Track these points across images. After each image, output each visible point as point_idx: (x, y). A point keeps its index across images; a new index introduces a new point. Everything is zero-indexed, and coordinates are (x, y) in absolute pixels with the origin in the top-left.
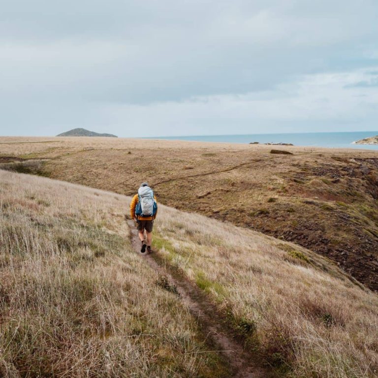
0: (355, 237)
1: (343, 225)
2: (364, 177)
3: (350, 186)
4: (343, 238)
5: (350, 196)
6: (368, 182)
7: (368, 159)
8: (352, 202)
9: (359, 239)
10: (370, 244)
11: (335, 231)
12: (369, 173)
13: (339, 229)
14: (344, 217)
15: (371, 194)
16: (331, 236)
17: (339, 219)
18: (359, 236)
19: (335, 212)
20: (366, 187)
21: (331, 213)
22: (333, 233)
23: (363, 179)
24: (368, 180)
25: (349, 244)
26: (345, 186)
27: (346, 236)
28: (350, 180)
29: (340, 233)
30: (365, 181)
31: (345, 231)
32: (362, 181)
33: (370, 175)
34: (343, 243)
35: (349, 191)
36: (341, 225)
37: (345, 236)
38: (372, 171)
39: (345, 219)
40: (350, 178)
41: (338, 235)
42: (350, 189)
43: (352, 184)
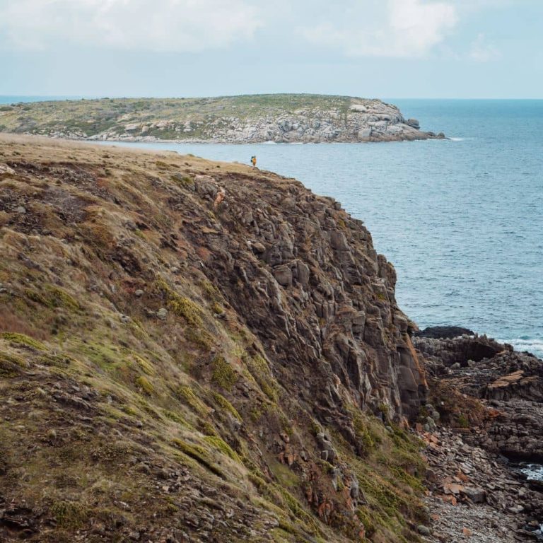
0: (143, 480)
1: (81, 433)
2: (70, 231)
3: (30, 265)
4: (98, 492)
5: (39, 307)
6: (87, 248)
7: (53, 164)
8: (54, 333)
9: (166, 488)
10: (211, 506)
11: (53, 465)
12: (86, 216)
13: (69, 457)
14: (75, 399)
15: (106, 295)
16: (45, 492)
17: (59, 409)
18: (162, 477)
19: (31, 377)
20: (87, 270)
21: (17, 384)
22: (50, 474)
23: (69, 239)
24: (86, 242)
25: (130, 518)
26: (14, 266)
27: (111, 484)
28: (24, 243)
29: (77, 471)
30: (78, 246)
31: (95, 459)
32: (67, 248)
33: (88, 224)
34: (105, 518)
35: (33, 289)
36: (75, 436)
37: (104, 482)
38: (90, 208)
39: (79, 407)
40: (23, 236)
41: (73, 484)
42: (32, 280)
43: (37, 259)
